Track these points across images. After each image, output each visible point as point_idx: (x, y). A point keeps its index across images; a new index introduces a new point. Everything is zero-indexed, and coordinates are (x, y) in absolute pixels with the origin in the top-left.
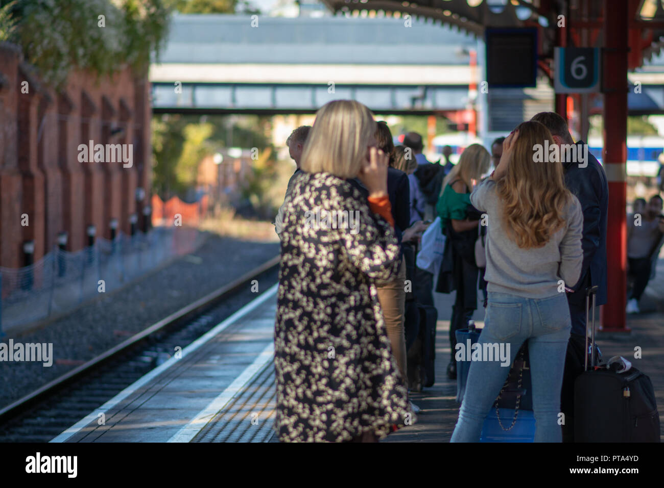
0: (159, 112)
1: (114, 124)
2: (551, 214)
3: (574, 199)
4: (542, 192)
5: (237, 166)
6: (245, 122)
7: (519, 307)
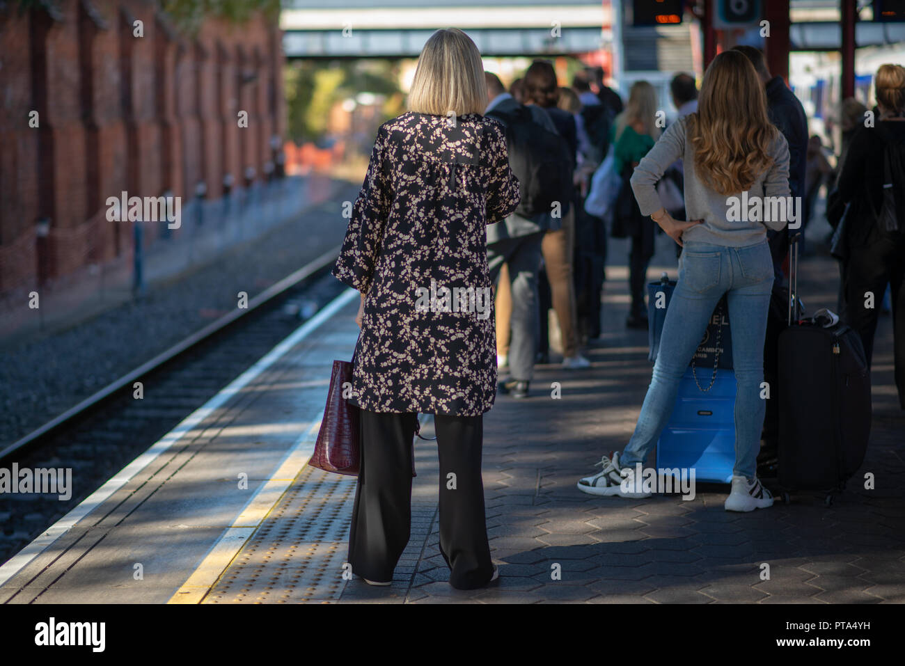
0: (292, 59)
1: (248, 71)
2: (755, 153)
3: (779, 134)
4: (741, 131)
5: (367, 113)
6: (375, 68)
7: (717, 257)
